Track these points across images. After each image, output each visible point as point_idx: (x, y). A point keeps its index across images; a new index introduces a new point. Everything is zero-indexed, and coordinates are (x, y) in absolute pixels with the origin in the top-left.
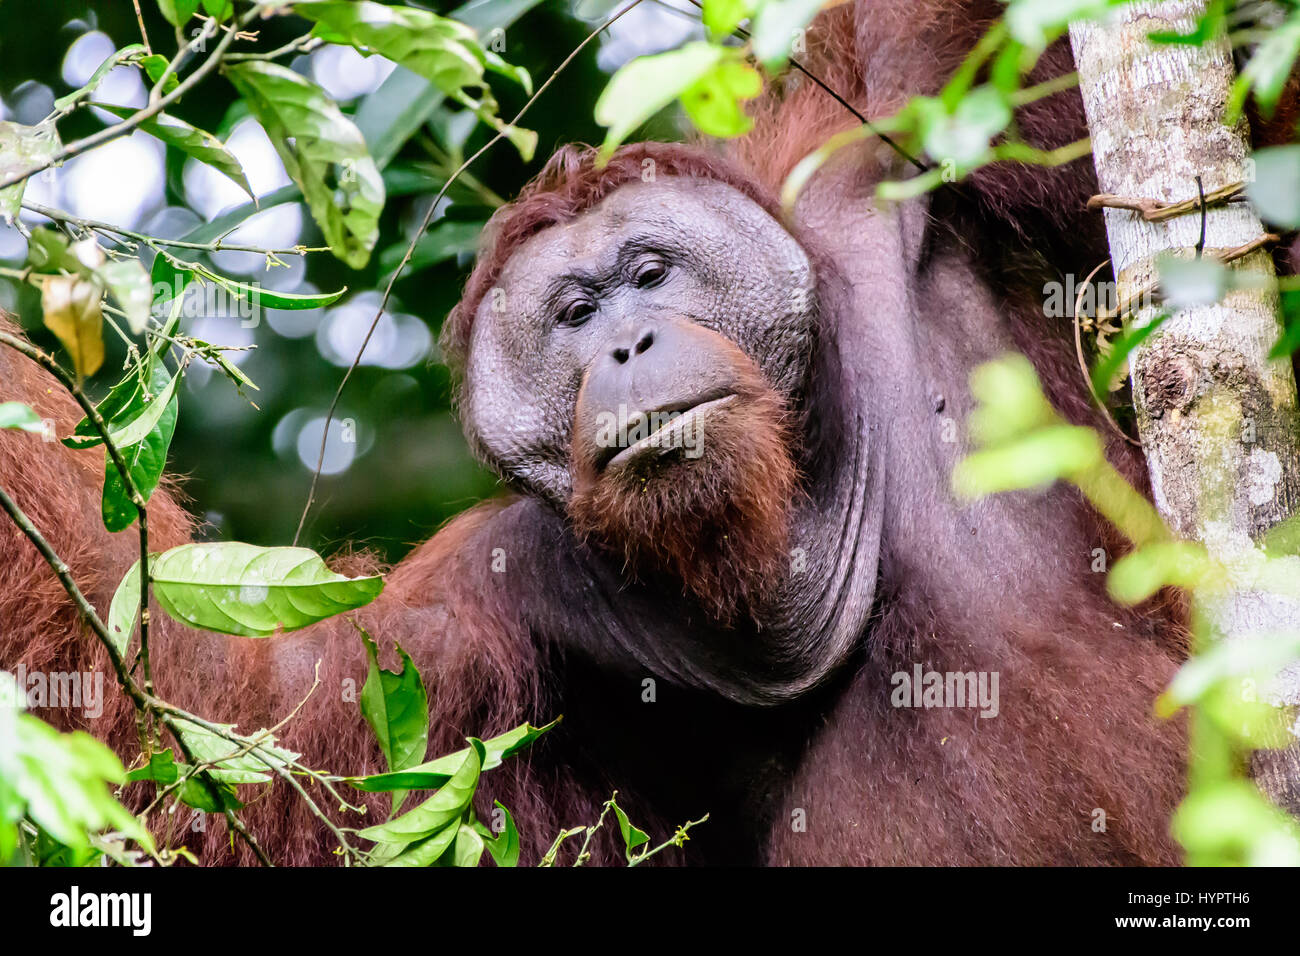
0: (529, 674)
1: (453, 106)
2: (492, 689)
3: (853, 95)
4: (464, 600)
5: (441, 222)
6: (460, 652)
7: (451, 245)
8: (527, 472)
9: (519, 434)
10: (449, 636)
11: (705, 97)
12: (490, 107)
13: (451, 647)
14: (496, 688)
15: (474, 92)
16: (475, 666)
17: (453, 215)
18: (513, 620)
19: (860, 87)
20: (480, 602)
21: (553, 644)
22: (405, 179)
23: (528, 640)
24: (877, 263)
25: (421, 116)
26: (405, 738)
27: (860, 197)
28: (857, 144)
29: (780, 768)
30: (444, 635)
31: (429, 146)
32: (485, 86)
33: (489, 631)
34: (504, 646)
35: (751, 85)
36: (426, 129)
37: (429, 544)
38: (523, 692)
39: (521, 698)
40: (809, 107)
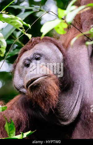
0: (27, 121)
1: (17, 30)
2: (21, 123)
3: (80, 29)
4: (17, 109)
5: (15, 49)
6: (16, 117)
7: (16, 52)
8: (21, 90)
9: (19, 84)
10: (15, 114)
11: (58, 28)
12: (24, 31)
13: (15, 116)
14: (22, 123)
15: (21, 28)
16: (19, 119)
17: (17, 48)
18: (25, 112)
19: (81, 28)
20: (20, 109)
21: (31, 116)
22: (9, 42)
23: (27, 115)
24: (84, 55)
25: (12, 32)
26: (11, 133)
27: (81, 45)
28: (81, 36)
29: (68, 136)
30: (14, 114)
31: (13, 37)
32: (23, 27)
33: (21, 114)
34: (24, 117)
35: (66, 26)
36: (13, 34)
37: (12, 100)
38: (26, 124)
39: (26, 125)
40: (73, 31)
